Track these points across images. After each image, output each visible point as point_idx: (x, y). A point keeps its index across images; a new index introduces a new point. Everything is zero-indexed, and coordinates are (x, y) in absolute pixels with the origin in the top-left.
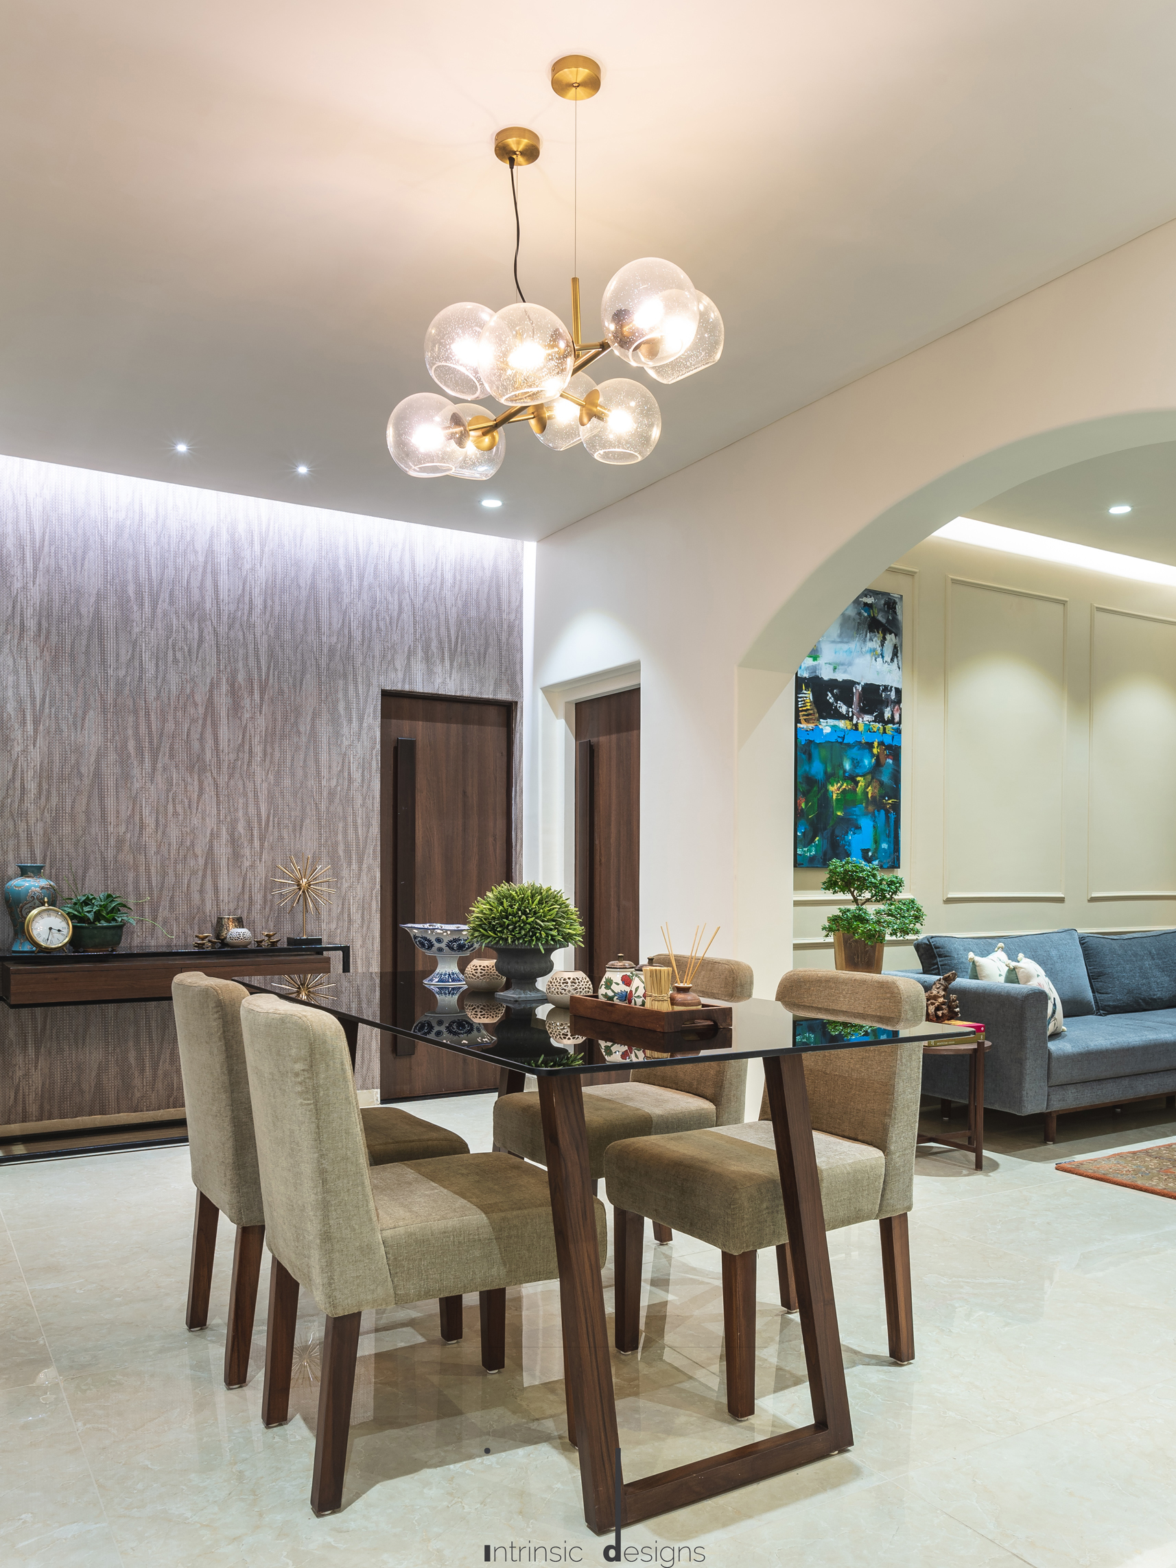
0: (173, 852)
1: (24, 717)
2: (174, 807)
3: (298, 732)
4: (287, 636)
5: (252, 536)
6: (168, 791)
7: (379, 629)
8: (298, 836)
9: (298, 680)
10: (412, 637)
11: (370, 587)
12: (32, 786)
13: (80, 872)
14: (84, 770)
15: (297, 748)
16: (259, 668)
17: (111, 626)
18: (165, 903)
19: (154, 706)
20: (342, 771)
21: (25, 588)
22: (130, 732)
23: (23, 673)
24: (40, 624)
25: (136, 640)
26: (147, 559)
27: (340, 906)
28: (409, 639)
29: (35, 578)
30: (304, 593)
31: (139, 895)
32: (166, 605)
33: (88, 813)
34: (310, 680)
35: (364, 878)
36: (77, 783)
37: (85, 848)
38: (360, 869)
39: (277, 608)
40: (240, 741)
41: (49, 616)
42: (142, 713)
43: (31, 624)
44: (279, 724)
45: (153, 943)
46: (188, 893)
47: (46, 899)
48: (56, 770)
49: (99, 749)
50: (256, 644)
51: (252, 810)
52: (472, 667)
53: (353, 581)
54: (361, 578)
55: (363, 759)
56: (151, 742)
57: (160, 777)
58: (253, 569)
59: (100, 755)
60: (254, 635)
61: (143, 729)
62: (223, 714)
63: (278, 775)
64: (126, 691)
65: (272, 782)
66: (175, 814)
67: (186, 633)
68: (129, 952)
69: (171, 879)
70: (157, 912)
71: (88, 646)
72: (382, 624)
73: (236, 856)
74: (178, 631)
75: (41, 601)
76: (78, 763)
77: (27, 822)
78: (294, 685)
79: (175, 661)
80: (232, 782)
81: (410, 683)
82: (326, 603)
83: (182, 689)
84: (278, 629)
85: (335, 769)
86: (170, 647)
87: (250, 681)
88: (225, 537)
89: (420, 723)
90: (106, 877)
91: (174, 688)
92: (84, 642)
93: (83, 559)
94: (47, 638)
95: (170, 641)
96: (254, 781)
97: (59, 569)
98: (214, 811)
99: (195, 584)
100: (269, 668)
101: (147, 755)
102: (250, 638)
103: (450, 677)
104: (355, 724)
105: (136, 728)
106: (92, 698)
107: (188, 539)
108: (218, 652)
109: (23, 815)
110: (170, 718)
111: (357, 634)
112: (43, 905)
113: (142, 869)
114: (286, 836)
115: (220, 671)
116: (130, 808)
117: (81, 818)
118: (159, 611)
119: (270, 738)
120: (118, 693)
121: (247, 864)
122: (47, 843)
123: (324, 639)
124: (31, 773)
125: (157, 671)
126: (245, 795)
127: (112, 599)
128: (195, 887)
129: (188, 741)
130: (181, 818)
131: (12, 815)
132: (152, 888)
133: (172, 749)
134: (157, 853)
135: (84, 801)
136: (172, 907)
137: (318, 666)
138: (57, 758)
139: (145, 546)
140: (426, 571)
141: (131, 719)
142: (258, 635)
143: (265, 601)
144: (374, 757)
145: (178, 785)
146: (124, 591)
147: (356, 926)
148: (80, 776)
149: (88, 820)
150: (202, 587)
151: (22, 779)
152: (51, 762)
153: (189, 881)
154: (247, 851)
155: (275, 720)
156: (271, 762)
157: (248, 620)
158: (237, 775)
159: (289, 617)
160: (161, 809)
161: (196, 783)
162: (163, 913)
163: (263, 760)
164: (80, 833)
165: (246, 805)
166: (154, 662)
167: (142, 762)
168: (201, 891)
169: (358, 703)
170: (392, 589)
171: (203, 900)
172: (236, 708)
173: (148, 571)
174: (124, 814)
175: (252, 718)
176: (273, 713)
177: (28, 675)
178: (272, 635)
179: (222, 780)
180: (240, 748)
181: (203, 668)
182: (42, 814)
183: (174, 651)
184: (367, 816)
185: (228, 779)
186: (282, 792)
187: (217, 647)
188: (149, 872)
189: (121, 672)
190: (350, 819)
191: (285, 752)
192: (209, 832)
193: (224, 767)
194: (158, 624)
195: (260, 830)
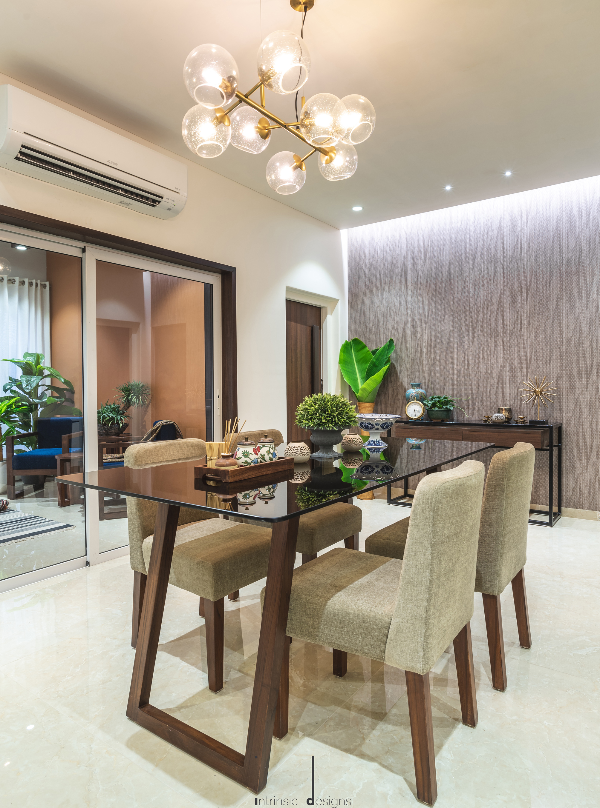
0: (482, 376)
1: (421, 322)
2: (483, 354)
3: (549, 310)
4: (542, 259)
5: (522, 212)
6: (480, 347)
8: (548, 365)
9: (548, 281)
11: (594, 218)
12: (424, 350)
13: (443, 386)
14: (444, 341)
15: (548, 318)
16: (526, 280)
17: (455, 275)
18: (479, 400)
19: (473, 308)
20: (576, 327)
21: (421, 268)
22: (463, 322)
23: (421, 303)
24: (427, 281)
25: (465, 279)
26: (470, 241)
27: (575, 404)
29: (425, 263)
30: (551, 234)
31: (467, 397)
32: (479, 260)
34: (555, 280)
35: (591, 388)
36: (441, 347)
37: (444, 375)
38: (588, 383)
39: (536, 246)
40: (516, 319)
41: (430, 277)
42: (468, 312)
43: (424, 282)
44: (537, 306)
45: (473, 419)
46: (490, 396)
47: (415, 398)
48: (433, 342)
49: (450, 331)
50: (524, 268)
51: (522, 354)
53: (583, 218)
54: (588, 215)
55: (590, 319)
56: (472, 325)
57: (476, 341)
58: (522, 230)
59: (451, 334)
60: (523, 263)
61: (469, 320)
62: (507, 306)
63: (537, 334)
64: (461, 304)
65: (533, 338)
66: (483, 358)
67: (488, 271)
68: (463, 422)
69: (481, 389)
70: (475, 405)
71: (446, 286)
73: (513, 377)
74: (484, 271)
75: (428, 271)
76: (441, 338)
77: (423, 366)
78: (546, 285)
79: (483, 285)
80: (511, 340)
82: (565, 236)
83: (486, 298)
84: (537, 257)
85: (571, 327)
86: (481, 279)
87: (521, 287)
88: (507, 218)
90: (453, 388)
91: (482, 298)
92: (444, 285)
93: (443, 249)
94: (430, 286)
95: (481, 276)
96: (523, 338)
97: (434, 256)
98: (502, 355)
99: (492, 246)
100: (531, 279)
101: (471, 331)
102: (521, 265)
104: (584, 300)
105: (466, 319)
106: (447, 309)
107: (489, 225)
108: (504, 276)
109: (421, 362)
110: (481, 313)
111: (586, 248)
112: (414, 400)
113: (468, 384)
114: (541, 366)
115: (505, 285)
116: (463, 356)
117: (443, 362)
118: (476, 263)
119: (532, 315)
120: (458, 305)
121: (520, 380)
122: (430, 374)
123: (564, 256)
124: (424, 345)
125: (475, 292)
126: (518, 346)
127: (455, 263)
128: (493, 393)
129: (489, 323)
130: (486, 360)
131: (417, 363)
132: (473, 393)
133: (482, 327)
134: (475, 377)
136: (482, 403)
137: (560, 271)
138: (434, 338)
139: (469, 234)
141: (463, 316)
142: (525, 263)
143: (529, 244)
146: (460, 258)
147: (585, 415)
148: (443, 344)
149: (446, 363)
150: (496, 247)
151: (421, 348)
152: (431, 339)
153: (490, 390)
154: (519, 374)
155: (534, 306)
156: (533, 327)
157: (520, 256)
158: (514, 336)
159: (542, 249)
160: (477, 356)
161: (493, 342)
162: (478, 405)
163: (528, 327)
164: (443, 369)
165: (519, 352)
166: (473, 288)
167: (468, 335)
168: (496, 395)
169: (586, 288)
171: (497, 399)
172: (513, 302)
173: (471, 246)
174: (461, 360)
175: (522, 306)
176: (534, 302)
177: (423, 304)
178: (533, 261)
179: (506, 339)
180: (515, 323)
181: (497, 285)
182: (428, 362)
183: (483, 280)
184: (593, 352)
185: (510, 339)
186: (539, 343)
187: (504, 274)
188: (471, 386)
189: (459, 295)
190: (581, 354)
191: (541, 321)
192: (499, 366)
193: (508, 333)
194: (476, 270)
195: (526, 363)
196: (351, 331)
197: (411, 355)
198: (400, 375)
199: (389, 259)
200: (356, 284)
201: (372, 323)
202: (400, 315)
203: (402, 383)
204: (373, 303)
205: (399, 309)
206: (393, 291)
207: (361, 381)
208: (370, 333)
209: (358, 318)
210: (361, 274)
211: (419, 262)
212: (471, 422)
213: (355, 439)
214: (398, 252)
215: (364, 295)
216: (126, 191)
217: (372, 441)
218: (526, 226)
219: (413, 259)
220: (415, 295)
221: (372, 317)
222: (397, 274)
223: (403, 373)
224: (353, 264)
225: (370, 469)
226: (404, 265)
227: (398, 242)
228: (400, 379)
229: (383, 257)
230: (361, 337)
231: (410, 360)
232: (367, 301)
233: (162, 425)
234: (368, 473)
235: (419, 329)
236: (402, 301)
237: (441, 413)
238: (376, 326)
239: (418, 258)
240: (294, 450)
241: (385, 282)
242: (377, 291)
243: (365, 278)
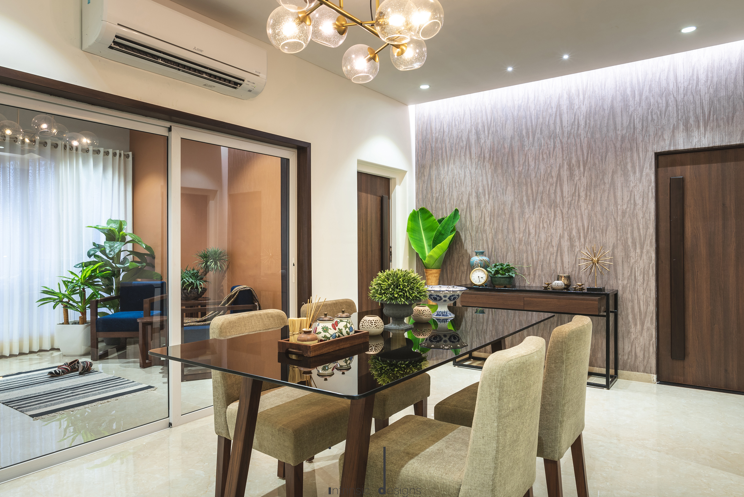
0: (543, 245)
1: (485, 193)
2: (543, 224)
3: (604, 183)
4: (598, 136)
5: (579, 92)
6: (540, 218)
7: (653, 120)
8: (604, 235)
9: (604, 156)
10: (675, 119)
11: (647, 98)
12: (488, 220)
13: (505, 254)
14: (506, 211)
15: (604, 191)
16: (583, 155)
17: (516, 150)
18: (539, 267)
19: (534, 180)
20: (630, 200)
21: (485, 142)
22: (524, 193)
23: (484, 175)
24: (490, 155)
25: (526, 153)
26: (531, 117)
27: (630, 272)
28: (673, 121)
29: (488, 137)
30: (607, 112)
31: (528, 264)
32: (539, 135)
33: (508, 229)
34: (611, 155)
35: (644, 257)
36: (504, 217)
37: (507, 244)
38: (642, 252)
39: (592, 123)
40: (573, 191)
41: (493, 151)
42: (529, 185)
43: (487, 155)
44: (594, 180)
45: (534, 285)
46: (549, 263)
47: (479, 265)
48: (496, 212)
49: (512, 202)
50: (581, 143)
51: (580, 224)
52: (722, 127)
53: (636, 98)
54: (641, 95)
55: (643, 192)
56: (533, 197)
57: (537, 211)
58: (579, 108)
59: (513, 205)
60: (580, 139)
61: (530, 191)
62: (565, 179)
63: (593, 206)
64: (523, 176)
65: (590, 209)
66: (544, 228)
67: (548, 146)
69: (541, 257)
70: (536, 272)
71: (508, 160)
72: (655, 117)
73: (572, 246)
74: (544, 146)
75: (491, 145)
76: (504, 209)
77: (486, 234)
78: (602, 160)
79: (543, 159)
80: (570, 211)
81: (674, 145)
82: (619, 114)
83: (546, 171)
84: (593, 134)
85: (626, 199)
86: (541, 153)
87: (578, 162)
88: (565, 96)
89: (689, 167)
90: (515, 256)
91: (542, 171)
92: (506, 159)
93: (506, 124)
94: (493, 160)
96: (581, 209)
97: (497, 131)
98: (561, 225)
99: (552, 122)
100: (588, 154)
101: (531, 203)
102: (578, 141)
103: (704, 136)
104: (638, 174)
105: (527, 191)
106: (509, 181)
107: (548, 103)
108: (563, 151)
109: (485, 231)
110: (541, 185)
111: (639, 126)
112: (478, 267)
113: (529, 252)
114: (598, 236)
115: (563, 160)
116: (525, 226)
117: (505, 231)
118: (536, 138)
119: (589, 188)
120: (519, 177)
121: (577, 250)
122: (493, 242)
123: (619, 132)
124: (487, 215)
125: (535, 165)
126: (576, 217)
127: (517, 138)
128: (552, 261)
129: (549, 195)
130: (546, 229)
131: (481, 232)
132: (533, 261)
133: (542, 198)
134: (536, 245)
135: (506, 224)
136: (542, 270)
137: (615, 147)
138: (496, 208)
139: (530, 111)
140: (685, 79)
141: (524, 188)
142: (582, 139)
143: (586, 121)
144: (650, 190)
145: (545, 214)
146: (521, 133)
147: (639, 283)
148: (505, 214)
149: (508, 232)
150: (555, 123)
151: (484, 217)
152: (494, 209)
153: (550, 258)
154: (577, 244)
155: (591, 179)
156: (589, 200)
157: (577, 133)
158: (572, 208)
159: (598, 126)
160: (537, 226)
161: (553, 213)
162: (538, 272)
163: (585, 199)
164: (505, 238)
165: (577, 222)
166: (534, 161)
167: (529, 206)
168: (556, 262)
169: (639, 163)
170: (661, 96)
171: (556, 267)
172: (571, 176)
173: (531, 122)
174: (522, 229)
175: (580, 179)
176: (591, 176)
177: (486, 176)
178: (590, 137)
179: (565, 211)
180: (574, 194)
181: (556, 160)
182: (491, 231)
183: (543, 155)
184: (646, 223)
185: (568, 210)
186: (595, 214)
187: (562, 149)
188: (532, 254)
189: (521, 168)
190: (635, 226)
191: (598, 193)
192: (559, 235)
193: (566, 205)
194: (536, 144)
195: (584, 233)
196: (418, 201)
197: (475, 224)
198: (465, 243)
199: (455, 133)
200: (423, 157)
201: (438, 193)
202: (464, 186)
203: (466, 250)
204: (439, 174)
205: (464, 181)
206: (458, 163)
207: (428, 249)
208: (437, 203)
209: (425, 188)
210: (428, 147)
211: (482, 136)
212: (532, 289)
213: (425, 311)
214: (462, 127)
215: (431, 167)
216: (210, 75)
217: (440, 312)
218: (583, 105)
219: (477, 133)
220: (479, 168)
221: (438, 188)
222: (462, 148)
223: (467, 241)
224: (420, 138)
225: (438, 338)
226: (468, 139)
227: (462, 118)
228: (465, 247)
229: (449, 131)
230: (428, 206)
231: (474, 229)
232: (434, 173)
233: (240, 291)
234: (436, 342)
235: (483, 200)
236: (467, 173)
237: (503, 279)
238: (442, 197)
239: (482, 133)
240: (369, 323)
241: (451, 155)
242: (443, 163)
243: (432, 150)
